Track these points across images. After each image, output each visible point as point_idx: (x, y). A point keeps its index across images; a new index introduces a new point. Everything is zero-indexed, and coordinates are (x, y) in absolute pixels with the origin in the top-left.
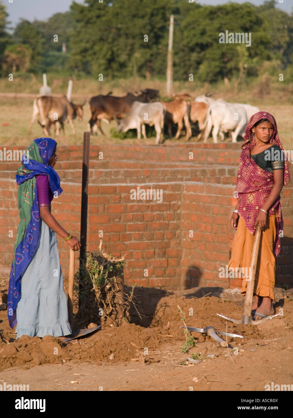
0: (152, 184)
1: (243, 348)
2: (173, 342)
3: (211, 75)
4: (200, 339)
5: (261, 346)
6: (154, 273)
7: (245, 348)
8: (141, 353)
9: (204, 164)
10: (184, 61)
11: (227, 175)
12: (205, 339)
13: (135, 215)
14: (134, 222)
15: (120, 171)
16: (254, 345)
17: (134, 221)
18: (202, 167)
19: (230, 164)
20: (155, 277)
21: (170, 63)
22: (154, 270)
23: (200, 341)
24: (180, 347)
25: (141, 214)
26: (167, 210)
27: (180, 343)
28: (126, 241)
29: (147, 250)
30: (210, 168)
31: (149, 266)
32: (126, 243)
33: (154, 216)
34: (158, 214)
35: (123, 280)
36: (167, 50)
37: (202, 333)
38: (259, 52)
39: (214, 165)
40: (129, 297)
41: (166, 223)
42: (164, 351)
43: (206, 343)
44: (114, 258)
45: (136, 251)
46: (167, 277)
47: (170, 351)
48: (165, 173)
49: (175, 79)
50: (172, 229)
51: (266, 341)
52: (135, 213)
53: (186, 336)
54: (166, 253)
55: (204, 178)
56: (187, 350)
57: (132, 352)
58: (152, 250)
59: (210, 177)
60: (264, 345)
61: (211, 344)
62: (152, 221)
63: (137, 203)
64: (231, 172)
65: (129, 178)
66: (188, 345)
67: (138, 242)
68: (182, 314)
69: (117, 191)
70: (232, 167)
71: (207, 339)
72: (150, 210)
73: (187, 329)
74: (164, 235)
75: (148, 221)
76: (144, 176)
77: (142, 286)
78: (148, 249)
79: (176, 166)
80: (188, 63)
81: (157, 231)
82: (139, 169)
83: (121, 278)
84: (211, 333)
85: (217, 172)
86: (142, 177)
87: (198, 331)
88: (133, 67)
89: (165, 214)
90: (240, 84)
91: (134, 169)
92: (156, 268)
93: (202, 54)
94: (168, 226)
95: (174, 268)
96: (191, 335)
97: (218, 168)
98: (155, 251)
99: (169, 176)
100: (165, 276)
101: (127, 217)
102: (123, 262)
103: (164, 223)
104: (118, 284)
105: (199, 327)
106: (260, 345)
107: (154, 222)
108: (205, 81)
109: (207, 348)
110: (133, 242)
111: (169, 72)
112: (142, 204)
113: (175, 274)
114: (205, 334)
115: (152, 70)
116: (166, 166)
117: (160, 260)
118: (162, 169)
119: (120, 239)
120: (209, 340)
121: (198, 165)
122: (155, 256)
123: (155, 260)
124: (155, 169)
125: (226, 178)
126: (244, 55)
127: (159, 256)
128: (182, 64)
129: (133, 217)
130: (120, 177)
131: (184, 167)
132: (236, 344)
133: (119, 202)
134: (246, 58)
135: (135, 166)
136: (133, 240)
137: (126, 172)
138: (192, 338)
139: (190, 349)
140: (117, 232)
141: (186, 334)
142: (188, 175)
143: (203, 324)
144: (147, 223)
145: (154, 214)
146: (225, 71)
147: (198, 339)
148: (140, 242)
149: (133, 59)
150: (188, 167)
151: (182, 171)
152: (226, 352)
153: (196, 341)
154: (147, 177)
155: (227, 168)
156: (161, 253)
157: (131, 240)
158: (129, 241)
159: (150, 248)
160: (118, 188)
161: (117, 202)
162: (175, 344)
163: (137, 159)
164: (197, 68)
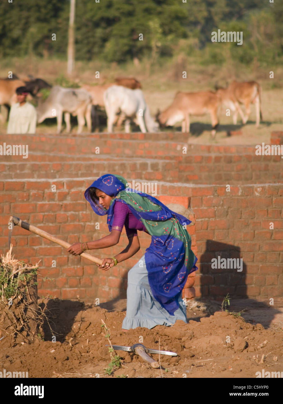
0: (66, 180)
1: (176, 369)
2: (95, 363)
3: (118, 54)
4: (126, 359)
5: (197, 367)
6: (67, 283)
7: (179, 369)
8: (58, 375)
9: (122, 157)
10: (87, 38)
11: (150, 170)
12: (132, 359)
13: (46, 215)
14: (45, 224)
15: (26, 164)
16: (189, 366)
17: (44, 222)
18: (121, 160)
19: (152, 157)
20: (68, 287)
21: (71, 40)
22: (67, 279)
23: (126, 361)
24: (104, 368)
25: (52, 214)
26: (83, 210)
27: (103, 364)
28: (35, 246)
29: (59, 256)
30: (130, 162)
31: (61, 275)
32: (36, 248)
33: (68, 217)
34: (72, 214)
35: (37, 290)
36: (67, 25)
37: (129, 352)
38: (173, 28)
39: (134, 159)
40: (42, 311)
41: (81, 225)
42: (86, 373)
43: (133, 363)
44: (27, 265)
45: (47, 257)
46: (83, 287)
47: (92, 373)
48: (78, 168)
49: (77, 59)
50: (88, 232)
51: (202, 362)
52: (46, 213)
53: (111, 355)
54: (82, 260)
55: (123, 173)
56: (111, 372)
57: (48, 375)
58: (65, 256)
59: (130, 172)
60: (200, 366)
61: (139, 364)
62: (65, 222)
63: (48, 201)
64: (154, 167)
65: (37, 173)
66: (113, 366)
67: (49, 247)
68: (107, 330)
69: (26, 187)
70: (155, 161)
71: (134, 359)
72: (63, 209)
73: (112, 347)
74: (79, 238)
75: (61, 223)
76: (54, 170)
77: (55, 297)
78: (61, 255)
79: (90, 159)
80: (92, 40)
81: (71, 234)
82: (48, 163)
83: (34, 289)
84: (139, 351)
85: (138, 166)
86: (52, 171)
87: (124, 350)
88: (28, 44)
89: (80, 214)
90: (152, 65)
91: (42, 163)
92: (70, 277)
93: (108, 30)
94: (84, 228)
95: (91, 277)
96: (116, 354)
97: (139, 161)
98: (68, 257)
99: (83, 171)
100: (80, 286)
101: (37, 218)
102: (36, 270)
103: (79, 225)
104: (30, 295)
105: (125, 345)
106: (196, 365)
107: (68, 224)
108: (112, 61)
109: (135, 370)
110: (43, 246)
111: (71, 51)
112: (54, 202)
113: (92, 284)
114: (133, 354)
115: (50, 48)
116: (78, 159)
117: (74, 268)
118: (75, 162)
119: (29, 243)
120: (137, 360)
121: (116, 158)
122: (69, 262)
123: (69, 267)
124: (67, 163)
125: (149, 173)
126: (157, 32)
127: (73, 263)
128: (86, 41)
129: (44, 217)
130: (26, 171)
131: (100, 160)
132: (169, 365)
133: (28, 200)
134: (159, 36)
135: (43, 158)
136: (43, 245)
137: (33, 165)
138: (118, 358)
139: (115, 370)
140: (25, 235)
141: (111, 353)
142: (104, 170)
143: (130, 342)
144: (60, 224)
145: (68, 215)
146: (135, 50)
147: (124, 359)
148: (52, 246)
149: (28, 35)
150: (105, 160)
151: (98, 165)
152: (157, 374)
153: (122, 361)
154: (58, 171)
155: (149, 162)
156: (76, 260)
157: (41, 244)
158: (38, 245)
159: (63, 253)
160: (26, 185)
161: (25, 200)
162: (98, 365)
163: (43, 151)
164: (102, 46)
